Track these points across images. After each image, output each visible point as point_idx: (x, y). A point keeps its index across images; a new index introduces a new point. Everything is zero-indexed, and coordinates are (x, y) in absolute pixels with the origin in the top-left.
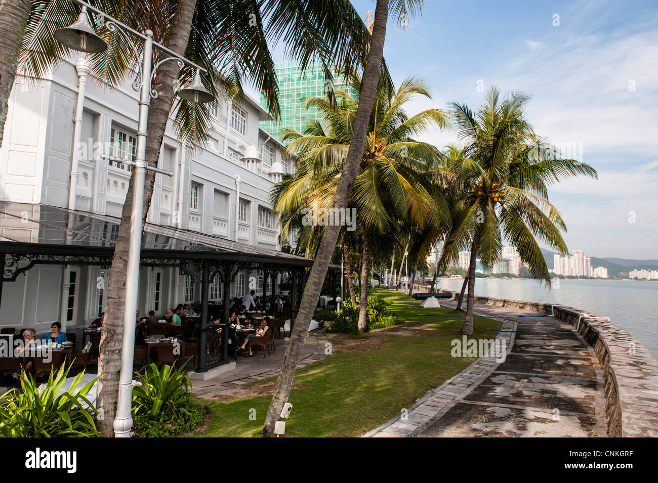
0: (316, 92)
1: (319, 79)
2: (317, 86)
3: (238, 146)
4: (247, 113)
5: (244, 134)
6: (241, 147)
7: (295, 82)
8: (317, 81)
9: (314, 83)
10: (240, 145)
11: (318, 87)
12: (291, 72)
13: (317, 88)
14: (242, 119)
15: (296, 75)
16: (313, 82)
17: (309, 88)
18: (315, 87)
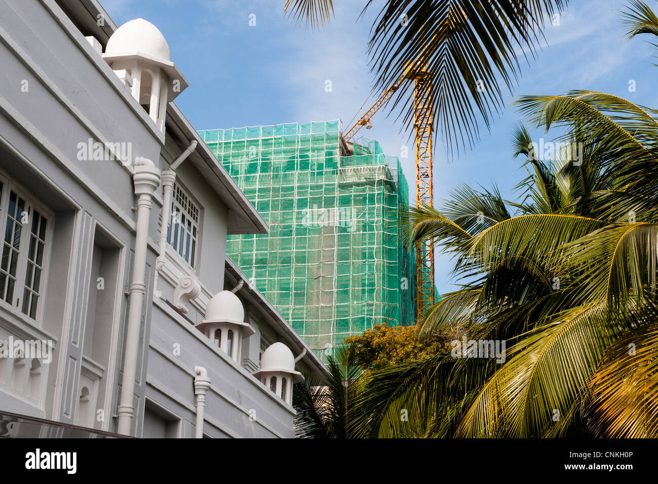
0: (295, 202)
1: (302, 168)
2: (296, 184)
3: (182, 292)
4: (202, 208)
5: (192, 265)
6: (189, 297)
7: (242, 175)
8: (296, 172)
9: (290, 178)
10: (188, 291)
11: (299, 188)
12: (231, 152)
13: (296, 190)
14: (189, 224)
15: (245, 158)
16: (285, 176)
17: (276, 190)
18: (292, 189)
